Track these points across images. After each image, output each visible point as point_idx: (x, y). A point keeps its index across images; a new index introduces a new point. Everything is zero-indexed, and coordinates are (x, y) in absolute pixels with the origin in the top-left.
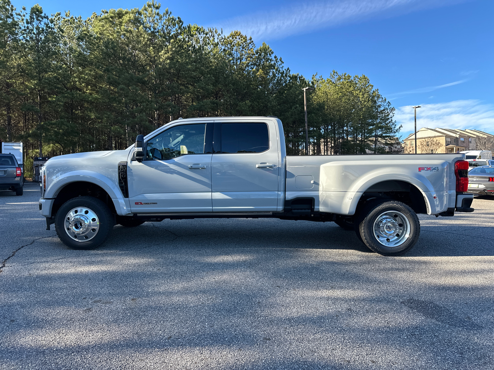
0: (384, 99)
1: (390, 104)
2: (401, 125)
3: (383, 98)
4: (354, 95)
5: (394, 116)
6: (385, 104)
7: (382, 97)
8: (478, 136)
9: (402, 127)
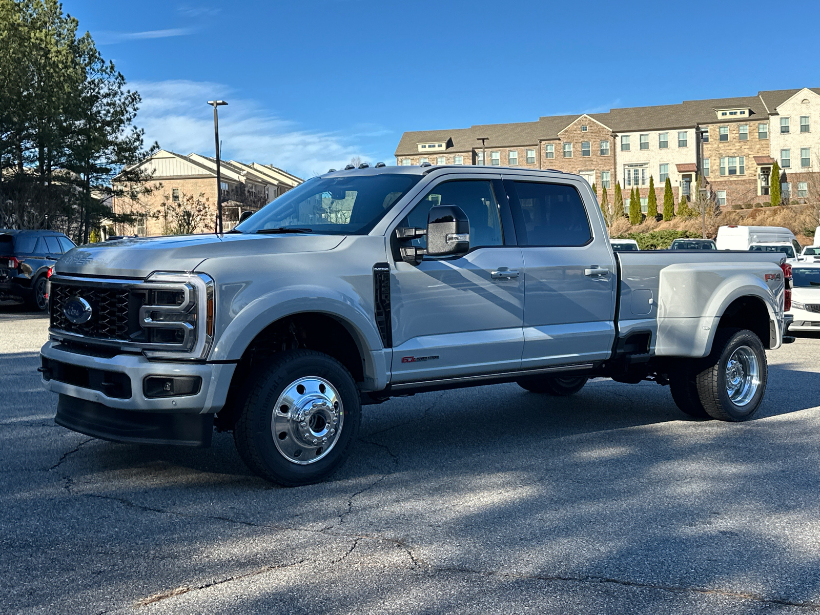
0: (108, 64)
1: (123, 79)
2: (156, 143)
3: (103, 62)
4: (33, 40)
5: (135, 115)
6: (112, 80)
7: (101, 57)
8: (280, 182)
9: (158, 147)
